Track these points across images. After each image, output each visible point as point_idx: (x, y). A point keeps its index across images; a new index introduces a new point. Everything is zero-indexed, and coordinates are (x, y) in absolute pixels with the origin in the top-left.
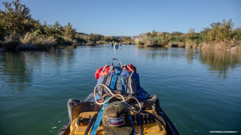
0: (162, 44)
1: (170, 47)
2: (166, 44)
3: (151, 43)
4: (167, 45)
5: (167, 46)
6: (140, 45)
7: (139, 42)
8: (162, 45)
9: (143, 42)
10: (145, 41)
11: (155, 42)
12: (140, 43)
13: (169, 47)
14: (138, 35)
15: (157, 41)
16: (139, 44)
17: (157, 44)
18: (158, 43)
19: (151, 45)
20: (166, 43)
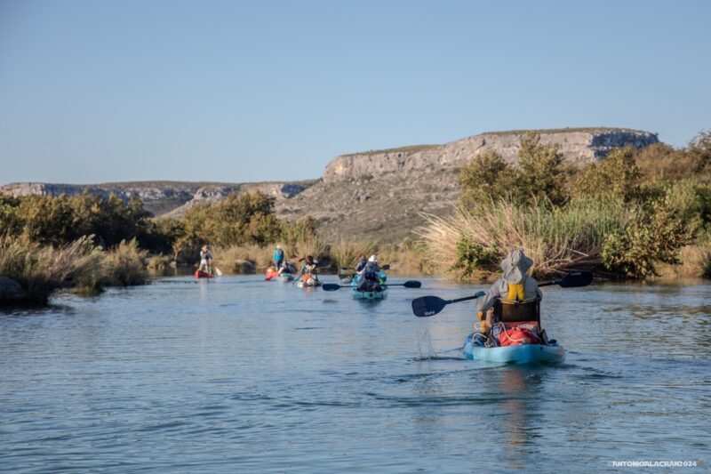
0: (629, 256)
1: (693, 275)
2: (662, 258)
3: (547, 256)
4: (675, 262)
5: (667, 272)
6: (469, 271)
7: (462, 246)
8: (632, 267)
9: (490, 249)
10: (503, 239)
11: (581, 246)
12: (471, 259)
13: (686, 281)
14: (331, 170)
15: (590, 240)
16: (458, 266)
17: (596, 256)
18: (604, 254)
19: (549, 270)
20: (665, 250)
